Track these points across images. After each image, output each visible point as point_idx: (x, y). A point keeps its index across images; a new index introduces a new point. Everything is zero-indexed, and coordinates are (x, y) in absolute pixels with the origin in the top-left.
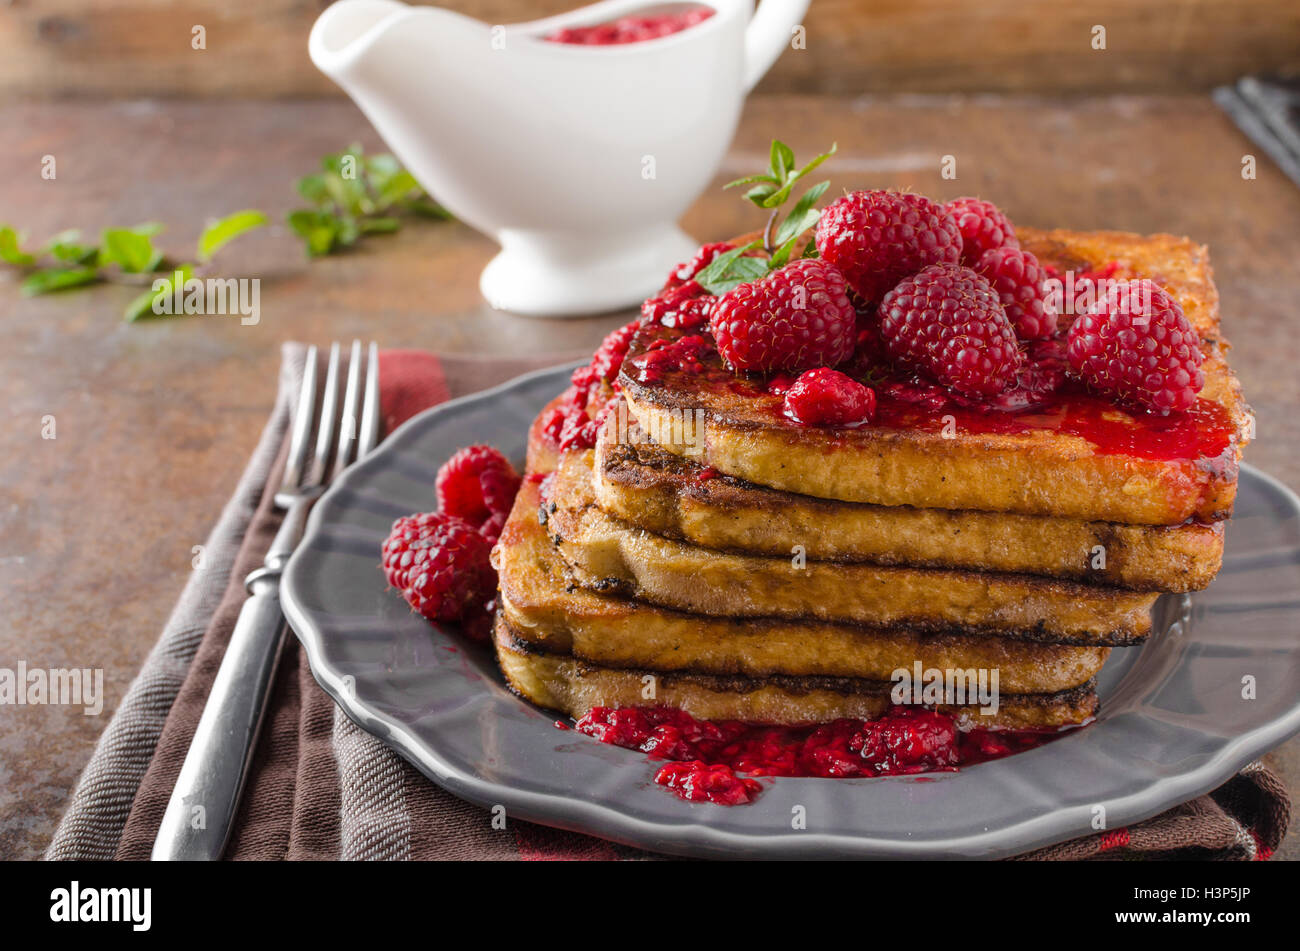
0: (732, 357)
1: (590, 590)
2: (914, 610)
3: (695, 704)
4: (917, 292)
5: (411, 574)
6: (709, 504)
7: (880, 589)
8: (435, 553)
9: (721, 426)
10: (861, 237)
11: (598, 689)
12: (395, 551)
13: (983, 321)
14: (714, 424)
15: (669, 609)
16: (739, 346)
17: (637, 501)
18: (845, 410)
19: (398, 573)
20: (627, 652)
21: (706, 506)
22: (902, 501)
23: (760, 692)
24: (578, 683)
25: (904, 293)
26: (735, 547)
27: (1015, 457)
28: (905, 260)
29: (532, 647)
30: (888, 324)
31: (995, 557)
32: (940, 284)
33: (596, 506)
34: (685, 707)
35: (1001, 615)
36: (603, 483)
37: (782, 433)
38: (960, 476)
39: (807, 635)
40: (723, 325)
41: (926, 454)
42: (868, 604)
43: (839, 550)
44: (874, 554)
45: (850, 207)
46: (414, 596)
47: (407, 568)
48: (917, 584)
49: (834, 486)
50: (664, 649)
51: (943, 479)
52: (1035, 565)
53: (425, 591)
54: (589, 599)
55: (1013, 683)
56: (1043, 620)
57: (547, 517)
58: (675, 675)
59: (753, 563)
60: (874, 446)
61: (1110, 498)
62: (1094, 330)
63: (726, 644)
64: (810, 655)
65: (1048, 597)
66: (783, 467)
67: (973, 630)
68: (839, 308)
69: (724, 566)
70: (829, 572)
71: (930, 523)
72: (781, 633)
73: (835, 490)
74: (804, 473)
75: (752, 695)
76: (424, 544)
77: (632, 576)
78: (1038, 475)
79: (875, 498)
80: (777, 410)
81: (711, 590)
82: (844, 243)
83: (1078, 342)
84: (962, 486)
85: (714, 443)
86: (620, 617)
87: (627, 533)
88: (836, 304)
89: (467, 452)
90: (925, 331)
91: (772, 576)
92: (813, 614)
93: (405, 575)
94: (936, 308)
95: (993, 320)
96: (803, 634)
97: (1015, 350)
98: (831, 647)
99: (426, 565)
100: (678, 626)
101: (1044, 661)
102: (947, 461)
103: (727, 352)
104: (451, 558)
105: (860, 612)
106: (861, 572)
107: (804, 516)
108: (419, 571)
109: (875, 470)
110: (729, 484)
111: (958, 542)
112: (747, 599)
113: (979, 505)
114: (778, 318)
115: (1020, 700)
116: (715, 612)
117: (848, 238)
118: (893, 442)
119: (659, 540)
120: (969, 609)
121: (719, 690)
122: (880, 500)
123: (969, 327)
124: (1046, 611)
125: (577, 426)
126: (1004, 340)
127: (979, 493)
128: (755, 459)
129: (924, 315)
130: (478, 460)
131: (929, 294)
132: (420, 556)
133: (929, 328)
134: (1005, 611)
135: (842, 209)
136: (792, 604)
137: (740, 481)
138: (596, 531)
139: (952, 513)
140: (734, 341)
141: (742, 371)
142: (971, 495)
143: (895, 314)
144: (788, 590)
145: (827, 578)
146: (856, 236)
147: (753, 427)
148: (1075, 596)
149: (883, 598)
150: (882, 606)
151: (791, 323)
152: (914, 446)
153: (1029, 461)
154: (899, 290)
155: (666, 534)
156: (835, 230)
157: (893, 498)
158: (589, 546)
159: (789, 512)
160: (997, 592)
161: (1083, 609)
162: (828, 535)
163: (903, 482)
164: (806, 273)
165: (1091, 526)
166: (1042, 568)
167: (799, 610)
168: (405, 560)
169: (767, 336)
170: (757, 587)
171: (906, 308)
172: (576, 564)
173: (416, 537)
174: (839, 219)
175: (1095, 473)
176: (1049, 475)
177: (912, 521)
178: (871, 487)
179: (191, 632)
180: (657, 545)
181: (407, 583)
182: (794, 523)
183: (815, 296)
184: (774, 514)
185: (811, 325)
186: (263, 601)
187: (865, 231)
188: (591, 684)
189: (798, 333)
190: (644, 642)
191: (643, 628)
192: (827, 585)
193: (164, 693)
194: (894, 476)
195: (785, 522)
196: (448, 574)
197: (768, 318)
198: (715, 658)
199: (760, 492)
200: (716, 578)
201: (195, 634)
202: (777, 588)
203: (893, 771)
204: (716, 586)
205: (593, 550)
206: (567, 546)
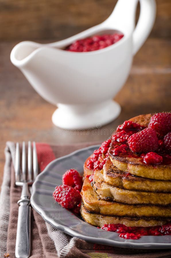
0: (133, 149)
1: (104, 200)
3: (126, 223)
5: (62, 198)
6: (129, 180)
7: (164, 197)
8: (67, 194)
9: (131, 165)
11: (105, 221)
12: (57, 194)
15: (121, 203)
16: (134, 147)
17: (114, 180)
18: (156, 161)
19: (58, 198)
20: (112, 212)
22: (168, 179)
23: (140, 221)
24: (101, 220)
25: (168, 136)
26: (134, 189)
28: (169, 128)
29: (91, 212)
30: (165, 142)
33: (104, 182)
34: (124, 224)
36: (106, 177)
37: (143, 165)
39: (150, 208)
40: (131, 143)
42: (162, 201)
43: (156, 189)
44: (163, 190)
45: (157, 117)
46: (63, 203)
47: (61, 197)
49: (154, 176)
50: (120, 211)
53: (65, 202)
54: (103, 202)
57: (93, 184)
58: (122, 217)
59: (138, 193)
60: (162, 168)
63: (133, 210)
64: (150, 212)
66: (144, 173)
68: (155, 139)
69: (132, 193)
70: (153, 194)
72: (144, 208)
74: (148, 174)
75: (138, 222)
76: (64, 192)
77: (113, 196)
79: (162, 178)
80: (142, 161)
82: (155, 125)
85: (130, 168)
86: (110, 205)
87: (111, 187)
89: (70, 171)
91: (142, 195)
92: (151, 203)
93: (60, 199)
96: (149, 208)
98: (155, 210)
99: (65, 196)
100: (123, 207)
103: (132, 148)
104: (71, 195)
105: (160, 203)
106: (160, 194)
107: (148, 183)
109: (162, 173)
110: (133, 176)
112: (137, 200)
114: (142, 141)
116: (130, 203)
117: (156, 124)
118: (166, 167)
121: (131, 220)
125: (98, 164)
128: (138, 171)
130: (73, 173)
132: (63, 195)
135: (155, 117)
136: (146, 201)
137: (135, 176)
138: (104, 187)
140: (133, 146)
141: (135, 152)
143: (167, 140)
144: (145, 198)
145: (153, 195)
146: (158, 123)
147: (138, 165)
149: (165, 199)
150: (165, 201)
151: (145, 142)
152: (170, 168)
154: (167, 135)
155: (120, 187)
156: (154, 122)
157: (166, 179)
158: (104, 190)
159: (145, 182)
162: (153, 186)
163: (168, 176)
164: (148, 131)
167: (148, 202)
168: (60, 195)
169: (140, 145)
170: (139, 197)
171: (169, 139)
172: (100, 194)
173: (62, 190)
174: (154, 120)
177: (170, 183)
178: (161, 176)
179: (6, 214)
180: (118, 189)
181: (61, 200)
182: (146, 184)
183: (150, 136)
184: (142, 182)
185: (149, 143)
186: (24, 206)
187: (160, 122)
188: (104, 219)
189: (146, 144)
190: (115, 210)
191: (115, 207)
192: (153, 197)
193: (5, 227)
194: (166, 174)
195: (144, 184)
196: (70, 198)
197: (140, 141)
198: (130, 213)
199: (139, 178)
200: (130, 196)
201: (7, 215)
202: (143, 198)
203: (167, 234)
204: (130, 198)
205: (105, 191)
206: (98, 190)
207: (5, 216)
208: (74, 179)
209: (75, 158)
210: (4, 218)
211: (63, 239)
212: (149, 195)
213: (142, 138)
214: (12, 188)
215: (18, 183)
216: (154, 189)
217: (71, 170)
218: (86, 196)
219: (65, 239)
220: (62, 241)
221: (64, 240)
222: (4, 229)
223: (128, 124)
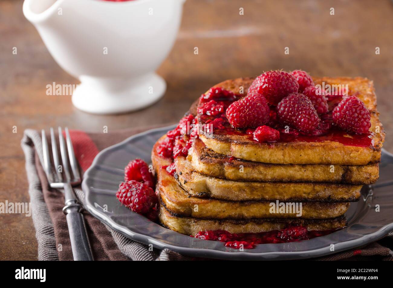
0: (234, 124)
1: (196, 197)
2: (293, 195)
3: (228, 228)
4: (288, 102)
5: (132, 198)
7: (284, 189)
8: (138, 192)
9: (236, 144)
10: (270, 86)
11: (200, 226)
12: (124, 193)
13: (308, 110)
14: (234, 144)
15: (221, 200)
16: (237, 121)
17: (211, 168)
18: (272, 137)
19: (126, 199)
20: (209, 214)
21: (233, 167)
22: (289, 162)
23: (248, 224)
24: (194, 225)
25: (284, 103)
26: (241, 179)
27: (320, 148)
28: (283, 92)
29: (179, 215)
30: (280, 112)
31: (316, 177)
32: (294, 99)
33: (195, 171)
34: (226, 229)
35: (318, 195)
37: (254, 144)
38: (305, 154)
40: (231, 115)
41: (295, 148)
42: (280, 194)
43: (272, 178)
44: (282, 179)
45: (266, 77)
46: (134, 205)
47: (130, 197)
48: (294, 187)
49: (270, 159)
50: (220, 212)
51: (301, 155)
52: (327, 179)
53: (138, 203)
54: (196, 199)
55: (322, 215)
56: (330, 195)
57: (178, 176)
58: (223, 220)
59: (247, 184)
60: (281, 147)
61: (347, 158)
62: (340, 111)
63: (239, 209)
64: (263, 212)
65: (331, 188)
66: (255, 154)
67: (310, 200)
68: (265, 108)
69: (239, 185)
70: (269, 185)
71: (297, 169)
72: (255, 205)
73: (270, 160)
74: (262, 156)
75: (246, 226)
76: (134, 189)
77: (210, 191)
78: (327, 153)
79: (282, 162)
80: (251, 138)
81: (235, 193)
82: (265, 88)
83: (335, 115)
84: (306, 157)
85: (234, 149)
86: (208, 203)
87: (208, 178)
88: (264, 107)
89: (135, 162)
90: (291, 113)
91: (253, 187)
92: (264, 198)
93: (129, 199)
94: (294, 106)
95: (311, 109)
96: (261, 205)
97: (317, 118)
98: (269, 209)
99: (137, 196)
100: (225, 205)
101: (331, 209)
102: (302, 150)
103: (232, 122)
104: (145, 193)
105: (278, 197)
106: (278, 184)
107: (262, 169)
108: (135, 197)
109: (282, 154)
110: (239, 161)
111: (305, 174)
112: (245, 195)
113: (311, 163)
114: (248, 112)
115: (325, 221)
116: (236, 199)
117: (266, 86)
118: (286, 145)
119: (218, 179)
120: (309, 194)
121: (237, 224)
122: (283, 163)
123: (304, 112)
124: (331, 192)
125: (179, 149)
126: (314, 115)
127: (311, 159)
128: (247, 153)
129: (291, 109)
130: (140, 164)
131: (292, 102)
132: (134, 193)
133: (293, 113)
134: (320, 193)
135: (264, 78)
136: (258, 195)
137: (242, 160)
138: (197, 179)
139: (304, 165)
140: (235, 119)
141: (237, 128)
142: (309, 160)
143: (282, 109)
144: (257, 191)
145: (269, 187)
146: (269, 86)
147: (246, 144)
148: (339, 187)
149: (285, 192)
150: (285, 194)
151: (252, 113)
152: (292, 146)
153: (325, 149)
154: (282, 102)
155: (220, 177)
156: (262, 84)
157: (287, 162)
158: (197, 182)
159: (257, 168)
160: (317, 188)
161: (341, 191)
162: (269, 174)
163: (290, 157)
164: (255, 98)
165: (342, 167)
166: (329, 180)
167: (260, 197)
168: (129, 195)
169: (245, 117)
170: (247, 190)
171: (285, 107)
172: (191, 189)
173: (130, 187)
174: (263, 81)
175: (342, 151)
176: (330, 152)
177: (293, 168)
178: (281, 159)
179: (47, 227)
180: (218, 180)
181: (131, 202)
182: (259, 171)
183: (258, 104)
184: (253, 168)
185: (258, 113)
186: (73, 214)
187: (271, 84)
188: (198, 225)
189: (254, 116)
190: (214, 210)
191: (214, 206)
192: (269, 189)
193: (51, 243)
194: (287, 155)
195: (256, 171)
196: (145, 198)
197: (245, 112)
198: (235, 214)
199: (248, 163)
200: (236, 189)
201: (49, 227)
202: (254, 191)
203: (290, 241)
204: (236, 191)
205: (197, 184)
206: (188, 184)
207: (46, 228)
208: (142, 173)
209: (131, 146)
210: (45, 231)
211: (145, 254)
212: (263, 186)
213: (248, 107)
214: (45, 191)
215: (53, 185)
216: (269, 177)
217: (137, 161)
218: (170, 193)
219: (148, 253)
220: (144, 256)
221: (148, 255)
222: (50, 246)
223: (217, 92)
